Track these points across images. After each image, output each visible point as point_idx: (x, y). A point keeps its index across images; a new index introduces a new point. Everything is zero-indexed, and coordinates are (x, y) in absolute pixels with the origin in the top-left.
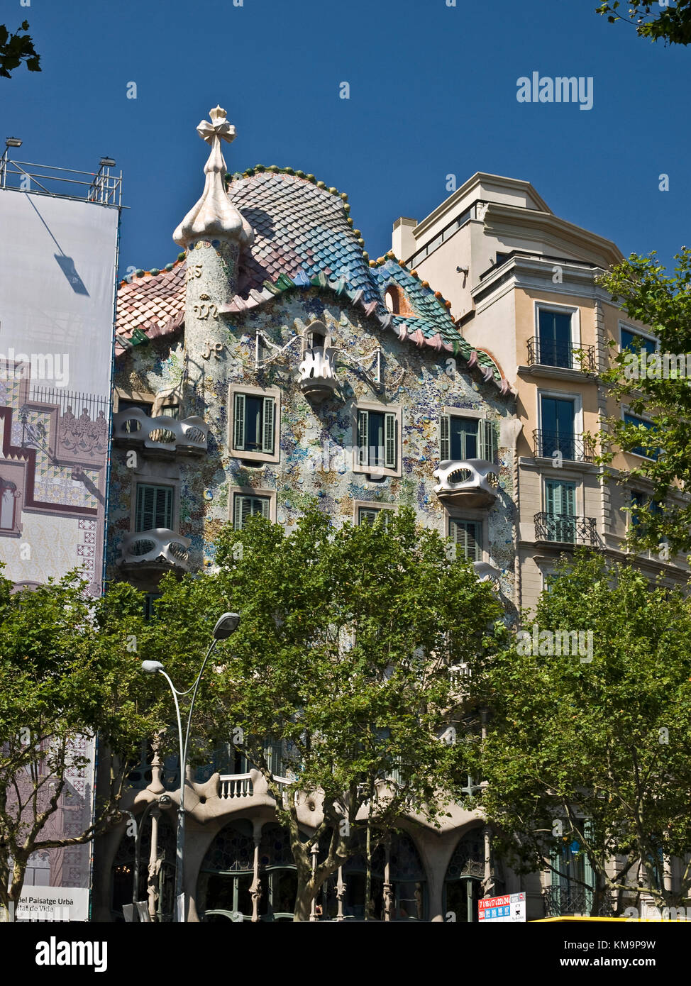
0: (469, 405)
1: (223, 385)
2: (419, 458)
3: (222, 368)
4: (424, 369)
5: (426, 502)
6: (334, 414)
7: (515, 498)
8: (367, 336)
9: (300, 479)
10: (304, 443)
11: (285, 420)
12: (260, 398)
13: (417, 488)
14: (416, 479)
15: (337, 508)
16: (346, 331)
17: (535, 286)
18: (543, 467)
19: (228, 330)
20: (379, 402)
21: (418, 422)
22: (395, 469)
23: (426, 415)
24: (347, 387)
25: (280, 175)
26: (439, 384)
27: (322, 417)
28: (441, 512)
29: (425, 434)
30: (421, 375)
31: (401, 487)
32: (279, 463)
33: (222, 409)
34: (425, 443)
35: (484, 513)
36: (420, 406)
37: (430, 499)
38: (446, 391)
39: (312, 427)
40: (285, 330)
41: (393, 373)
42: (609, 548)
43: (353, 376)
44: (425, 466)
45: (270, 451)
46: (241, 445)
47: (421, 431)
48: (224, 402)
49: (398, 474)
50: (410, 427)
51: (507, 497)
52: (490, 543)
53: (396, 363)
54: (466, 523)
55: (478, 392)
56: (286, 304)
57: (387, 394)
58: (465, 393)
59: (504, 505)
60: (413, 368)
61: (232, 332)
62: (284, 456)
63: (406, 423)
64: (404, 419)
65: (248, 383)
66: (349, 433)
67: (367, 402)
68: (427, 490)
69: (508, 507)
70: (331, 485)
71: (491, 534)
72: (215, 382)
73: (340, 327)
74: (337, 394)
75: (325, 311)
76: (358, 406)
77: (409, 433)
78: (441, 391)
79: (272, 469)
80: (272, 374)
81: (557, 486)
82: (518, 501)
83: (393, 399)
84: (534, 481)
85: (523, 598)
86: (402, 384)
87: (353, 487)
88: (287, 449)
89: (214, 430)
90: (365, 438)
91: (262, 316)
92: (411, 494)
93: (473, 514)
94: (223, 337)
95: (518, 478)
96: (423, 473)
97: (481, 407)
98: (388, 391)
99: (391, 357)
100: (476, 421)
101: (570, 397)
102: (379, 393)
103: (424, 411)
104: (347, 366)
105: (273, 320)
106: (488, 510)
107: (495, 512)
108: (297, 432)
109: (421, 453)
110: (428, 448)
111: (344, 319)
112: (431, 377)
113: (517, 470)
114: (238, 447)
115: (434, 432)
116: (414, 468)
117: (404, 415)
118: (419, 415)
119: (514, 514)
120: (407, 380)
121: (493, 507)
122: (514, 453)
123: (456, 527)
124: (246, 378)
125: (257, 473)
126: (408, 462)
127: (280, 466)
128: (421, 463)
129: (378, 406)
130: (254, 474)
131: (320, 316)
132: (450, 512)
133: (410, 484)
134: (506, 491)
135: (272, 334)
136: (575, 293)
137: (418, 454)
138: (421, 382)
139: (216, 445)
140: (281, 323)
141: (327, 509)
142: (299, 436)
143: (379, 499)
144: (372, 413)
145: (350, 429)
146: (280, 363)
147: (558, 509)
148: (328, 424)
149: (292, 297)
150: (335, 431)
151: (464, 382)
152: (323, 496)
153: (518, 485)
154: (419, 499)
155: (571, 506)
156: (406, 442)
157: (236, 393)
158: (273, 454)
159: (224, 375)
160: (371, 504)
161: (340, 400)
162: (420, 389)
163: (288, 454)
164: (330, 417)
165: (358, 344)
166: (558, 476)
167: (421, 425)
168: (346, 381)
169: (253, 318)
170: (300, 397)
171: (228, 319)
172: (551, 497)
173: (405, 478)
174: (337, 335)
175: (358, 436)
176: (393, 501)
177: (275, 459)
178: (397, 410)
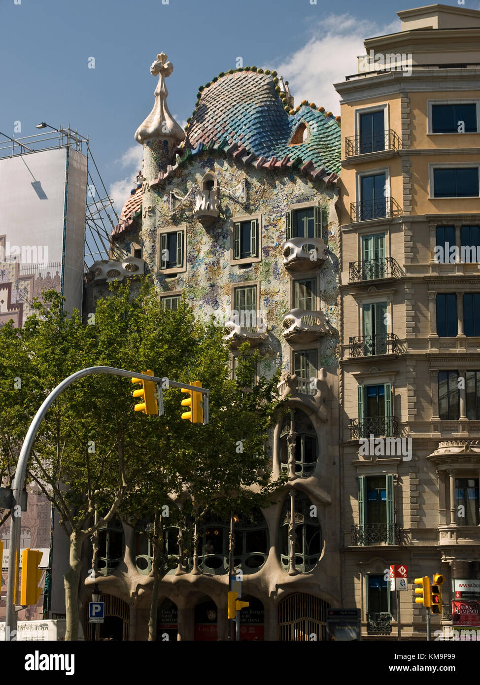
0: (308, 199)
1: (153, 231)
2: (274, 245)
3: (153, 220)
4: (277, 183)
5: (278, 274)
6: (220, 231)
7: (338, 256)
8: (240, 172)
9: (199, 279)
10: (202, 255)
11: (190, 243)
12: (175, 233)
13: (272, 265)
14: (271, 260)
15: (222, 291)
16: (227, 174)
17: (355, 99)
18: (359, 229)
19: (156, 195)
20: (247, 214)
21: (273, 220)
22: (257, 256)
23: (279, 215)
24: (228, 210)
25: (233, 74)
26: (287, 189)
27: (212, 233)
28: (287, 278)
29: (278, 228)
30: (275, 187)
31: (262, 268)
32: (186, 272)
33: (153, 246)
34: (278, 234)
35: (316, 272)
36: (275, 209)
37: (280, 271)
38: (291, 194)
39: (205, 243)
40: (190, 185)
41: (257, 192)
42: (409, 275)
43: (231, 202)
44: (278, 249)
45: (180, 265)
46: (164, 266)
47: (275, 226)
48: (154, 242)
49: (259, 260)
50: (268, 226)
51: (333, 256)
52: (321, 292)
53: (259, 184)
54: (304, 281)
55: (313, 188)
56: (190, 168)
57: (252, 207)
58: (303, 191)
59: (332, 262)
60: (270, 184)
61: (159, 196)
62: (189, 266)
63: (264, 223)
64: (263, 221)
65: (168, 226)
66: (228, 241)
67: (239, 216)
68: (279, 265)
69: (334, 264)
70: (218, 278)
71: (322, 285)
72: (148, 231)
73: (224, 171)
74: (222, 217)
75: (216, 164)
76: (234, 221)
77: (267, 230)
78: (288, 195)
79: (182, 277)
80: (182, 215)
81: (371, 239)
82: (341, 257)
83: (256, 210)
84: (352, 240)
85: (344, 325)
86: (262, 197)
87: (231, 275)
88: (191, 261)
89: (148, 261)
90: (238, 241)
91: (175, 180)
92: (268, 271)
93: (309, 275)
94: (153, 201)
95: (341, 240)
96: (277, 254)
97: (315, 198)
98: (252, 205)
99: (254, 181)
100: (311, 209)
101: (382, 171)
102: (247, 208)
103: (277, 212)
104: (227, 196)
105: (182, 180)
106: (320, 269)
107: (325, 269)
108: (198, 248)
109: (275, 241)
110: (280, 237)
111: (226, 165)
112: (282, 186)
113: (341, 235)
114: (162, 268)
115: (283, 225)
116: (271, 252)
117: (263, 219)
118: (275, 215)
119: (338, 267)
120: (265, 194)
121: (323, 267)
122: (338, 224)
123: (298, 285)
124: (167, 223)
125: (173, 281)
126: (266, 250)
127: (187, 273)
128: (275, 248)
129: (246, 217)
130: (170, 282)
131: (213, 169)
132: (293, 276)
133: (267, 264)
134: (333, 252)
135: (182, 190)
136: (384, 93)
137: (273, 242)
138: (275, 192)
139: (150, 270)
140: (186, 181)
141: (215, 294)
142: (199, 251)
143: (246, 280)
144: (243, 223)
145: (229, 238)
146: (187, 206)
147: (371, 256)
148: (216, 238)
149: (193, 162)
150: (221, 242)
151: (303, 184)
152: (212, 286)
153: (341, 246)
154: (274, 272)
155: (382, 251)
156: (265, 236)
157: (161, 234)
158: (182, 267)
159: (154, 224)
160: (242, 284)
161: (223, 220)
162: (275, 198)
163: (192, 264)
164: (218, 233)
165: (234, 179)
166: (371, 232)
167: (275, 222)
168: (227, 206)
169: (170, 184)
170: (199, 226)
171: (155, 189)
172: (367, 248)
173: (264, 261)
174: (222, 178)
175: (234, 240)
176: (256, 279)
177: (183, 270)
178: (259, 215)
